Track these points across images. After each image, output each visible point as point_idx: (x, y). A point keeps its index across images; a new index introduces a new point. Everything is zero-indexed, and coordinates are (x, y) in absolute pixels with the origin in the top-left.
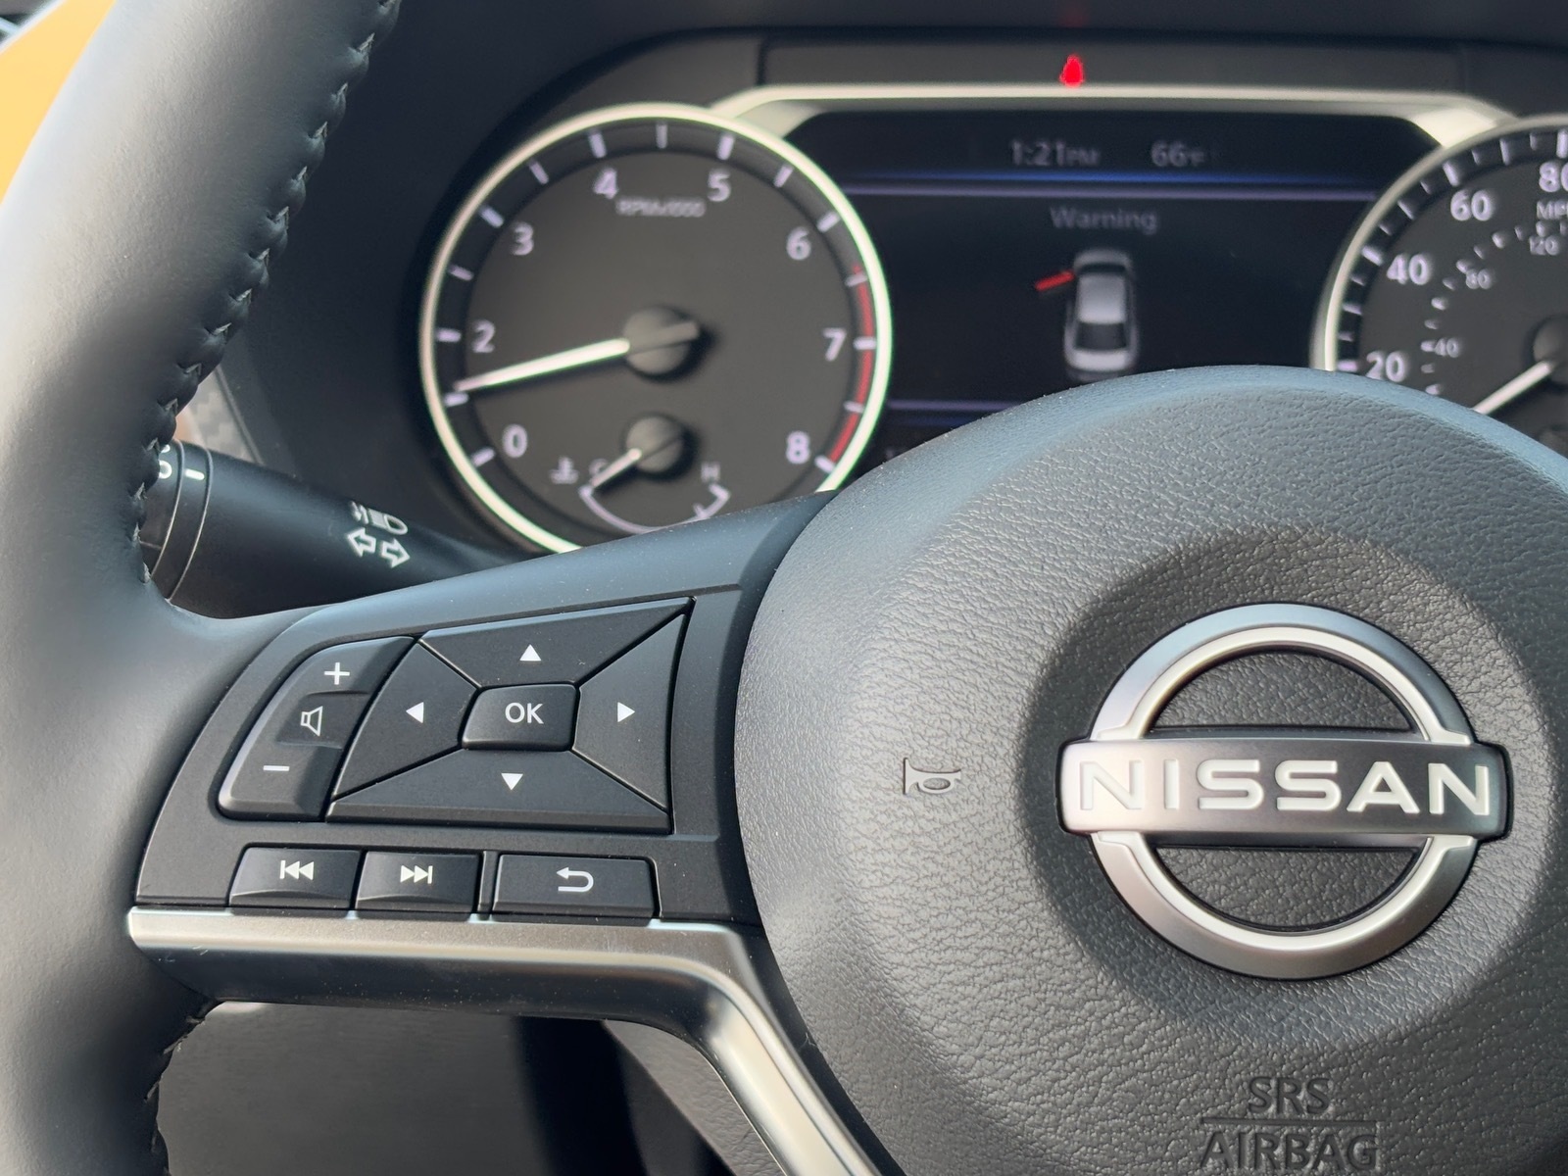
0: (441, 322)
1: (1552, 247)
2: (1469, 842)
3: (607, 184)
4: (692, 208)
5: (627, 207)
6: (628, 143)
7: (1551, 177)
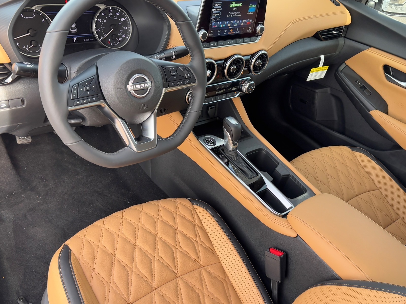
1: (110, 18)
5: (24, 18)
7: (109, 11)
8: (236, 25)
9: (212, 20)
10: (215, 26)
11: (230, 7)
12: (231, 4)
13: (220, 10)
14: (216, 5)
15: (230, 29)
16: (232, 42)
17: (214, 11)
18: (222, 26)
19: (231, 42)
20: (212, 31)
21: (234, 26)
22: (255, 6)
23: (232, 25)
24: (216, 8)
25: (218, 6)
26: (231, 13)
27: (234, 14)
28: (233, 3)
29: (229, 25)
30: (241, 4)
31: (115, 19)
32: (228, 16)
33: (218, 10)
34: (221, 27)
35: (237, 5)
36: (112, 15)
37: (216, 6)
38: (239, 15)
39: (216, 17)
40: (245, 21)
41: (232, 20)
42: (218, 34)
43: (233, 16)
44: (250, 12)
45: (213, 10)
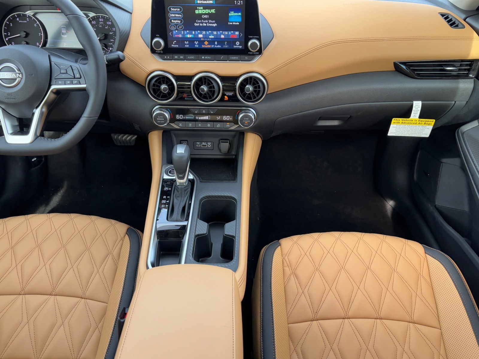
0: (5, 32)
1: (101, 26)
2: (20, 79)
3: (18, 19)
4: (26, 22)
5: (20, 21)
6: (19, 16)
7: (100, 20)
8: (213, 37)
9: (171, 27)
10: (179, 36)
11: (196, 13)
12: (197, 9)
13: (181, 16)
14: (172, 9)
15: (204, 41)
16: (209, 58)
17: (171, 17)
18: (189, 36)
19: (206, 57)
20: (175, 41)
21: (209, 38)
22: (240, 14)
23: (206, 37)
24: (174, 14)
25: (177, 11)
26: (200, 21)
27: (205, 23)
28: (200, 8)
29: (200, 36)
30: (213, 11)
31: (106, 28)
32: (196, 24)
33: (177, 15)
34: (188, 38)
35: (207, 11)
36: (103, 24)
37: (173, 11)
38: (215, 25)
39: (176, 25)
40: (227, 34)
41: (204, 30)
42: (186, 46)
43: (204, 25)
44: (232, 22)
45: (170, 15)
